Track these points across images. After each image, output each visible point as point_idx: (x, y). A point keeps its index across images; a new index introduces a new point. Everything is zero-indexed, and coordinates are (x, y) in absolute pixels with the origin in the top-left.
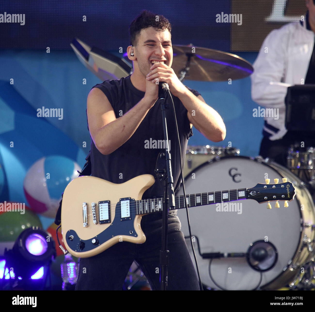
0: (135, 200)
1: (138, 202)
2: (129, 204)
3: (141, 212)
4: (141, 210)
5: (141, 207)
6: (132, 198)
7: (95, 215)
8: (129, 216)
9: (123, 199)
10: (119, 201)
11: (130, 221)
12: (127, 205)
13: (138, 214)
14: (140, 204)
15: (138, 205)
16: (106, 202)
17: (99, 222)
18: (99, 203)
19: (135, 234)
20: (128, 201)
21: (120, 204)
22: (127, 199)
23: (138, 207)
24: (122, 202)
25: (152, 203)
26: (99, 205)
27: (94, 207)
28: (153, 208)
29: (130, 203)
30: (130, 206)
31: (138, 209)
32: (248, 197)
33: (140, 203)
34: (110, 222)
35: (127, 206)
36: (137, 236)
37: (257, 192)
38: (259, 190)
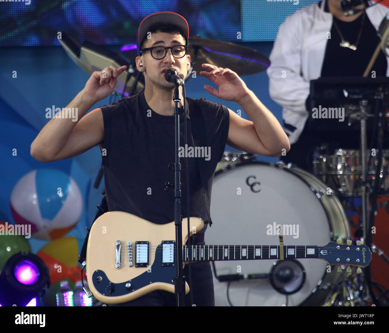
37: (328, 252)
38: (331, 250)
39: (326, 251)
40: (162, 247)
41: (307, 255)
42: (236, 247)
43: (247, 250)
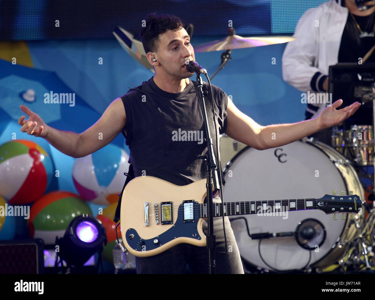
0: (199, 203)
1: (202, 206)
2: (192, 207)
3: (205, 215)
4: (205, 213)
5: (205, 210)
6: (196, 201)
7: (157, 216)
8: (192, 218)
9: (186, 202)
10: (182, 202)
11: (193, 223)
12: (191, 207)
13: (202, 217)
14: (204, 208)
15: (202, 208)
16: (168, 203)
17: (161, 222)
18: (161, 204)
19: (198, 237)
20: (192, 204)
21: (183, 207)
22: (190, 201)
23: (202, 210)
24: (185, 204)
25: (216, 207)
26: (161, 206)
27: (156, 207)
28: (217, 213)
29: (194, 206)
30: (194, 208)
31: (202, 212)
32: (315, 207)
33: (204, 206)
34: (172, 224)
35: (191, 209)
36: (200, 239)
37: (325, 203)
38: (327, 202)
39: (323, 202)
40: (183, 206)
41: (306, 207)
42: (245, 203)
43: (255, 205)
